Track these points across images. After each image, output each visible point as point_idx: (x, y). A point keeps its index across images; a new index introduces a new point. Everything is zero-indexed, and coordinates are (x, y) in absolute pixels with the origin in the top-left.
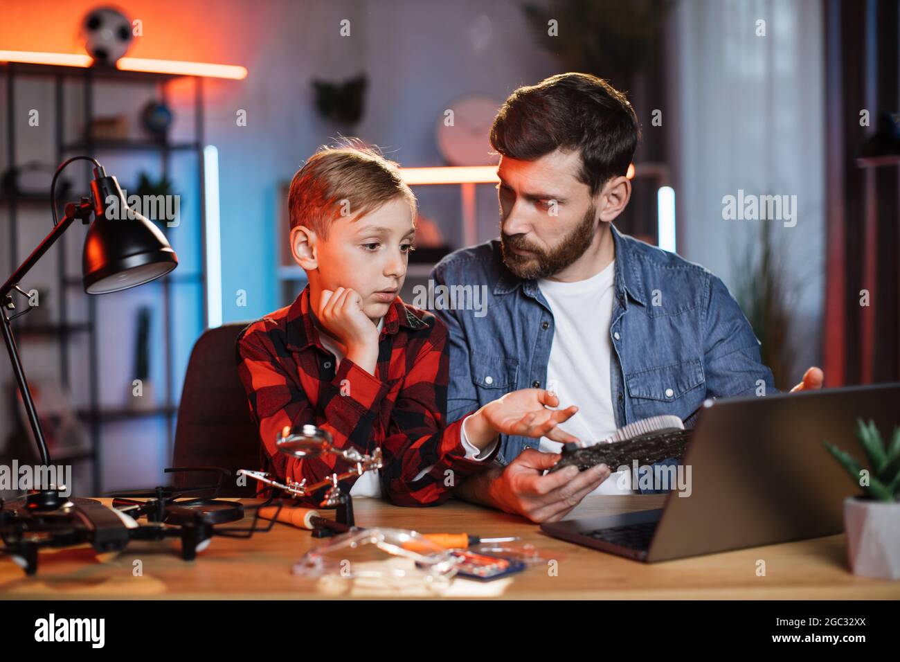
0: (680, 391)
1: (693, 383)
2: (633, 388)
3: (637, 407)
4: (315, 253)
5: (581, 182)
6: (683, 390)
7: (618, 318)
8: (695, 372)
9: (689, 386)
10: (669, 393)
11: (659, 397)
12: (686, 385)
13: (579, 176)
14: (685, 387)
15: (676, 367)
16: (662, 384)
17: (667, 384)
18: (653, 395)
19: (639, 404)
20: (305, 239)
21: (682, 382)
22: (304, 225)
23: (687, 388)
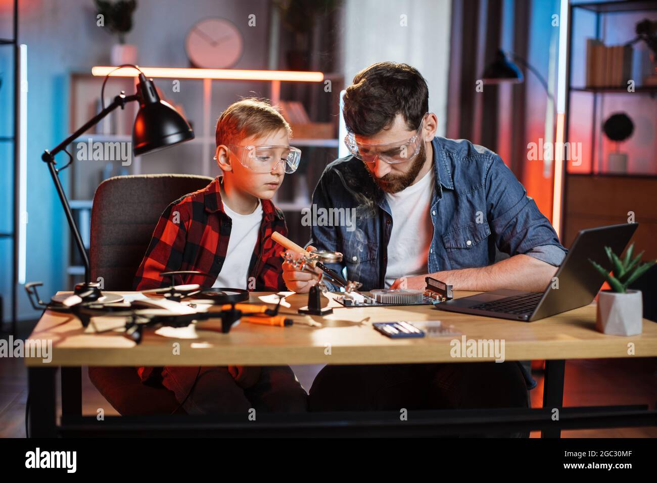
0: (476, 241)
1: (484, 235)
2: (446, 242)
3: (451, 253)
4: (230, 161)
5: (411, 131)
6: (478, 240)
7: (436, 203)
8: (484, 229)
9: (481, 237)
10: (469, 243)
11: (463, 246)
12: (480, 237)
13: (409, 129)
14: (479, 239)
15: (472, 226)
16: (464, 238)
17: (467, 237)
18: (459, 245)
19: (451, 252)
20: (224, 153)
21: (477, 236)
22: (225, 145)
23: (480, 239)
